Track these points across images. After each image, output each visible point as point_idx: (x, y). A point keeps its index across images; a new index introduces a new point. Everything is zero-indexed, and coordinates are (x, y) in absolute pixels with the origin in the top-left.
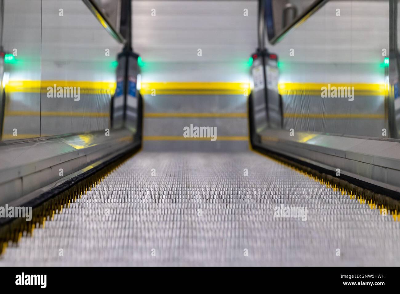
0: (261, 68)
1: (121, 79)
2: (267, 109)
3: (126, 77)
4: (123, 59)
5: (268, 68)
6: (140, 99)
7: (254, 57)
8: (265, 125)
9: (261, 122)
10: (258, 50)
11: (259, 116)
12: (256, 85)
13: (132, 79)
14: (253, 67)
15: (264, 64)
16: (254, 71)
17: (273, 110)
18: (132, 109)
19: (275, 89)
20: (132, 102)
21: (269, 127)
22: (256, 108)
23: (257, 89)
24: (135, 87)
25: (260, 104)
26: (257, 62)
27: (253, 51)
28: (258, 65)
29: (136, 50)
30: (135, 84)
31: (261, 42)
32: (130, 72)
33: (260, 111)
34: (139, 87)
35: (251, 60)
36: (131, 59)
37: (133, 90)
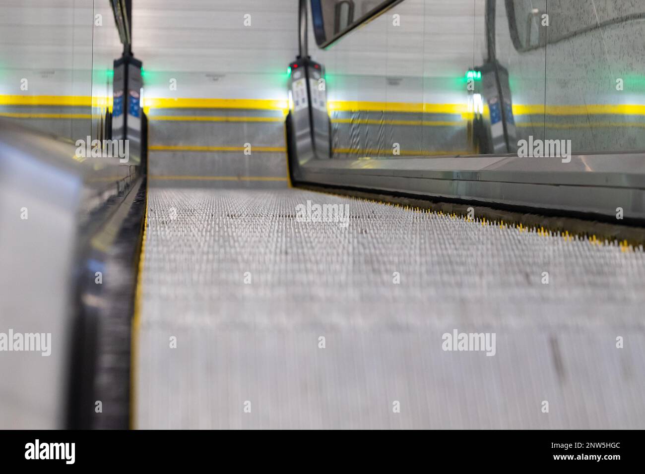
0: (303, 81)
1: (120, 93)
2: (312, 133)
3: (126, 91)
4: (122, 68)
5: (312, 81)
6: (144, 119)
7: (294, 67)
8: (311, 155)
9: (305, 151)
10: (299, 57)
11: (302, 143)
12: (297, 103)
13: (133, 93)
14: (292, 79)
15: (307, 77)
16: (294, 84)
17: (320, 136)
18: (134, 132)
19: (322, 109)
20: (134, 123)
21: (316, 158)
22: (298, 133)
23: (298, 109)
24: (138, 103)
25: (302, 128)
26: (298, 74)
27: (293, 59)
28: (301, 78)
29: (137, 56)
30: (138, 99)
31: (303, 47)
32: (131, 84)
33: (303, 137)
34: (142, 104)
35: (289, 70)
36: (132, 67)
37: (136, 108)
